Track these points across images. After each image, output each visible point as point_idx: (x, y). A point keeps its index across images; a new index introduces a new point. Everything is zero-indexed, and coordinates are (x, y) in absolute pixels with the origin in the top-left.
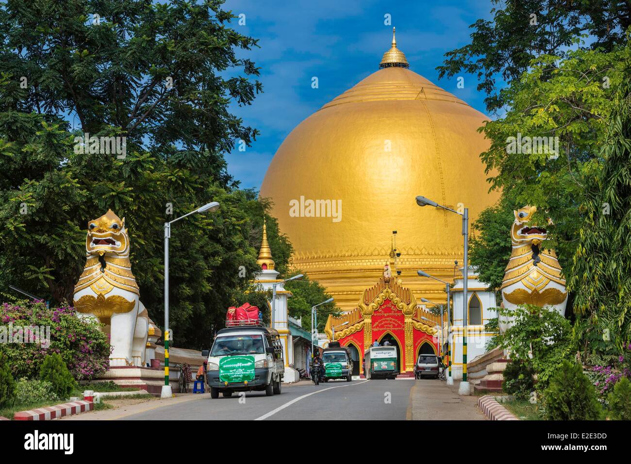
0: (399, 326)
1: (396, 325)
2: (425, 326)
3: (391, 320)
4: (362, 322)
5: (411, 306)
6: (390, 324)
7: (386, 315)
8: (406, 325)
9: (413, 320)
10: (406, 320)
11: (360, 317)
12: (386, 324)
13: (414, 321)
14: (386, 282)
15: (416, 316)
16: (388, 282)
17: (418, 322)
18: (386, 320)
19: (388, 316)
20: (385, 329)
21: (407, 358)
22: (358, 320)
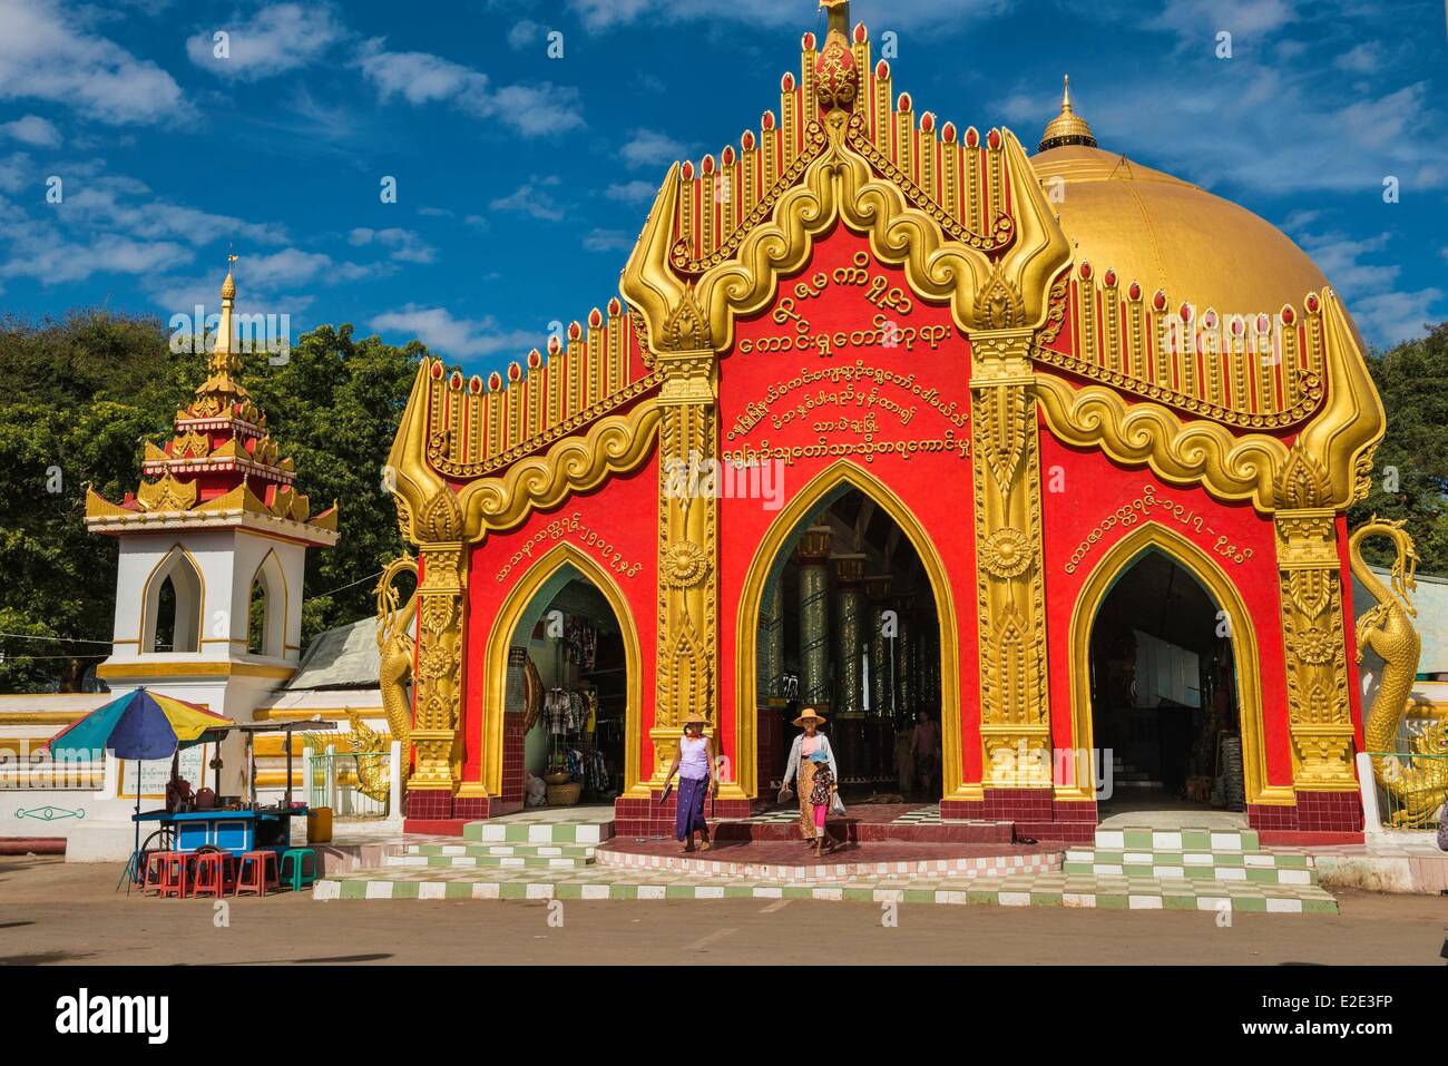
0: (927, 421)
1: (906, 414)
2: (1140, 410)
3: (864, 383)
4: (650, 404)
5: (1017, 265)
6: (856, 411)
7: (825, 345)
8: (977, 414)
9: (1039, 366)
10: (982, 374)
11: (639, 368)
12: (828, 411)
13: (1044, 379)
14: (826, 107)
15: (1063, 341)
16: (847, 106)
17: (1080, 381)
18: (827, 384)
19: (840, 355)
20: (819, 448)
21: (990, 673)
22: (620, 390)
